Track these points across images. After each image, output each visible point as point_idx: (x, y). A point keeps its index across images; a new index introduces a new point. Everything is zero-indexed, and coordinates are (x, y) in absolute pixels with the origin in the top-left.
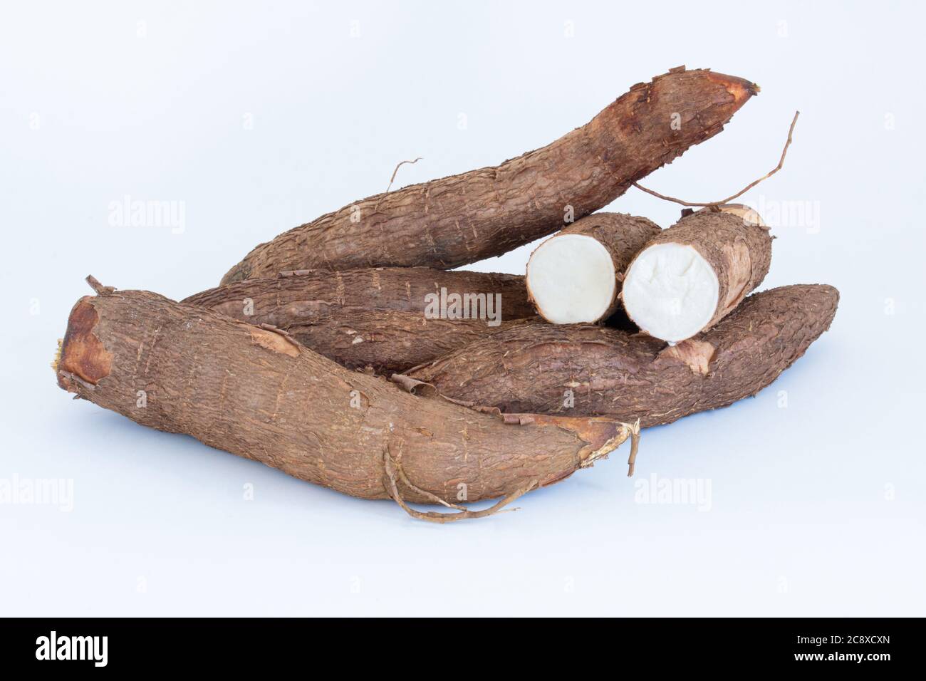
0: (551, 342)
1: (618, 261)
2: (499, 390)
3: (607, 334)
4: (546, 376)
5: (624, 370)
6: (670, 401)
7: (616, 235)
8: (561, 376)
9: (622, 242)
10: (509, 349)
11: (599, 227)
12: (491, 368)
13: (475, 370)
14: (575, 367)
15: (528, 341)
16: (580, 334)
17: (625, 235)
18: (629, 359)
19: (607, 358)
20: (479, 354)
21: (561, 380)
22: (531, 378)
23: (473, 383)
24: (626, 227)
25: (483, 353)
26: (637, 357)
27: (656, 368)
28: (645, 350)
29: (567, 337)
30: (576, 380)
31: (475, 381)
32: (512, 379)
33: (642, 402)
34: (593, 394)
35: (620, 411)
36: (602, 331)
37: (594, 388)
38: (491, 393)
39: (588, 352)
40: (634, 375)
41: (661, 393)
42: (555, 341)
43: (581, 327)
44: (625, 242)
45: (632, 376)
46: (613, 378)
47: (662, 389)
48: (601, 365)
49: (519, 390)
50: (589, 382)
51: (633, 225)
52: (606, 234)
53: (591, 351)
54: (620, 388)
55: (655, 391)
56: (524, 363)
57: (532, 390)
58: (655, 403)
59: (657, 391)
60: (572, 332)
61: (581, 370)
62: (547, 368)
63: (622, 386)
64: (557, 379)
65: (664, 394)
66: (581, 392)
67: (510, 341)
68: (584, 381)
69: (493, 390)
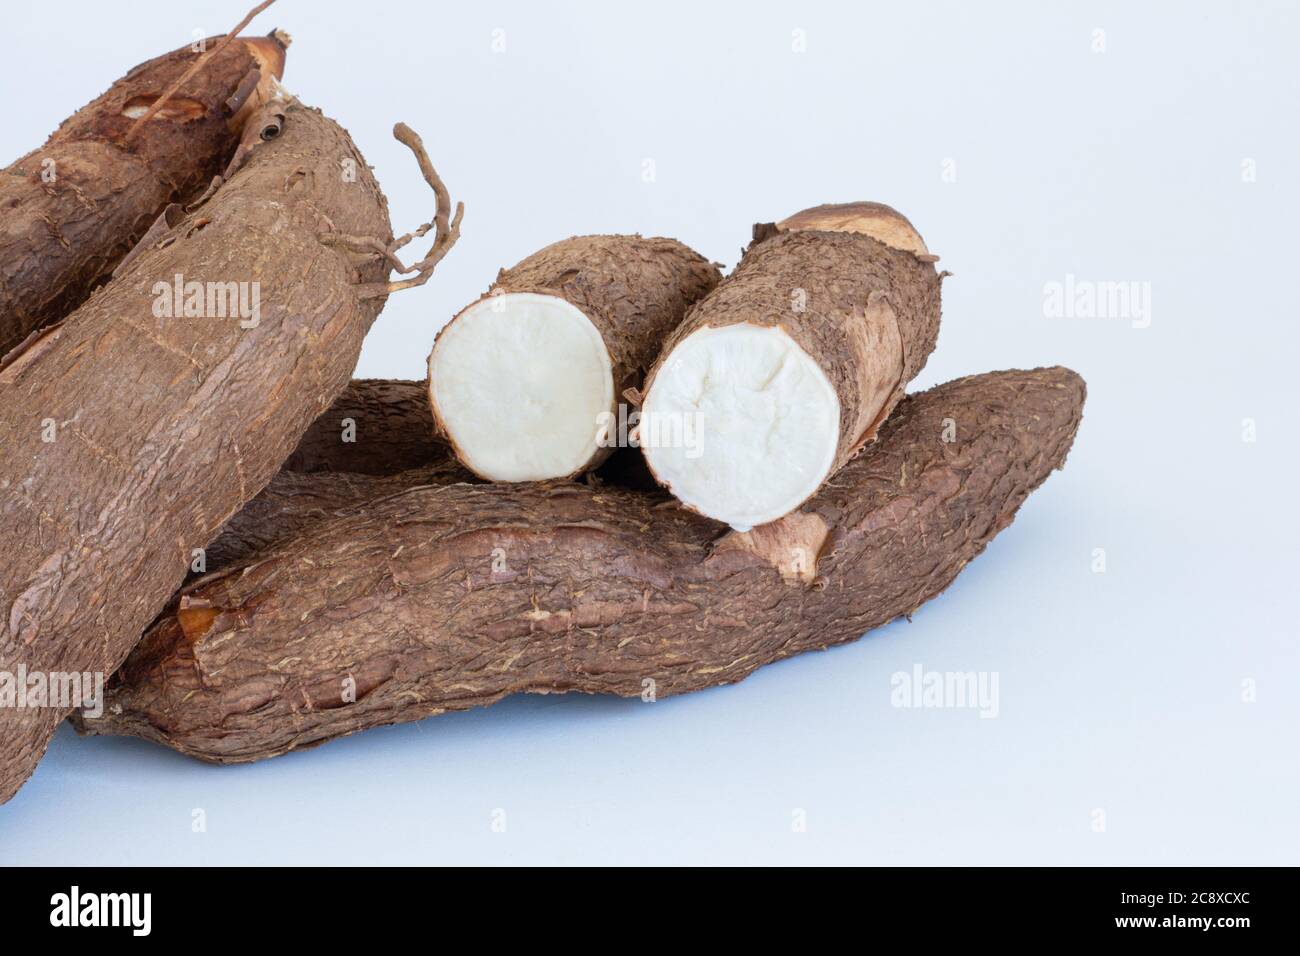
0: (491, 526)
1: (619, 344)
2: (382, 628)
3: (606, 505)
4: (480, 597)
5: (642, 583)
6: (736, 641)
7: (611, 288)
8: (512, 598)
9: (624, 303)
10: (402, 542)
11: (576, 271)
12: (366, 583)
13: (334, 587)
14: (540, 578)
15: (443, 524)
16: (552, 507)
17: (630, 286)
18: (652, 558)
19: (606, 559)
20: (340, 550)
21: (511, 606)
22: (450, 602)
23: (329, 614)
24: (632, 268)
25: (350, 548)
26: (670, 554)
27: (708, 575)
28: (684, 538)
29: (524, 515)
30: (543, 607)
31: (333, 608)
32: (409, 605)
33: (677, 647)
34: (577, 634)
35: (633, 665)
36: (597, 498)
37: (581, 621)
38: (367, 635)
39: (567, 547)
40: (663, 593)
41: (717, 627)
42: (500, 525)
43: (555, 492)
44: (630, 301)
45: (658, 595)
46: (619, 599)
47: (719, 618)
48: (595, 573)
49: (423, 627)
50: (570, 609)
51: (648, 262)
52: (590, 288)
53: (573, 545)
54: (633, 621)
55: (706, 622)
56: (436, 570)
57: (451, 626)
58: (706, 647)
59: (710, 624)
60: (533, 501)
61: (554, 585)
62: (482, 581)
63: (636, 615)
64: (503, 604)
65: (724, 629)
66: (553, 631)
67: (406, 524)
68: (560, 608)
69: (371, 629)
